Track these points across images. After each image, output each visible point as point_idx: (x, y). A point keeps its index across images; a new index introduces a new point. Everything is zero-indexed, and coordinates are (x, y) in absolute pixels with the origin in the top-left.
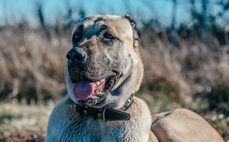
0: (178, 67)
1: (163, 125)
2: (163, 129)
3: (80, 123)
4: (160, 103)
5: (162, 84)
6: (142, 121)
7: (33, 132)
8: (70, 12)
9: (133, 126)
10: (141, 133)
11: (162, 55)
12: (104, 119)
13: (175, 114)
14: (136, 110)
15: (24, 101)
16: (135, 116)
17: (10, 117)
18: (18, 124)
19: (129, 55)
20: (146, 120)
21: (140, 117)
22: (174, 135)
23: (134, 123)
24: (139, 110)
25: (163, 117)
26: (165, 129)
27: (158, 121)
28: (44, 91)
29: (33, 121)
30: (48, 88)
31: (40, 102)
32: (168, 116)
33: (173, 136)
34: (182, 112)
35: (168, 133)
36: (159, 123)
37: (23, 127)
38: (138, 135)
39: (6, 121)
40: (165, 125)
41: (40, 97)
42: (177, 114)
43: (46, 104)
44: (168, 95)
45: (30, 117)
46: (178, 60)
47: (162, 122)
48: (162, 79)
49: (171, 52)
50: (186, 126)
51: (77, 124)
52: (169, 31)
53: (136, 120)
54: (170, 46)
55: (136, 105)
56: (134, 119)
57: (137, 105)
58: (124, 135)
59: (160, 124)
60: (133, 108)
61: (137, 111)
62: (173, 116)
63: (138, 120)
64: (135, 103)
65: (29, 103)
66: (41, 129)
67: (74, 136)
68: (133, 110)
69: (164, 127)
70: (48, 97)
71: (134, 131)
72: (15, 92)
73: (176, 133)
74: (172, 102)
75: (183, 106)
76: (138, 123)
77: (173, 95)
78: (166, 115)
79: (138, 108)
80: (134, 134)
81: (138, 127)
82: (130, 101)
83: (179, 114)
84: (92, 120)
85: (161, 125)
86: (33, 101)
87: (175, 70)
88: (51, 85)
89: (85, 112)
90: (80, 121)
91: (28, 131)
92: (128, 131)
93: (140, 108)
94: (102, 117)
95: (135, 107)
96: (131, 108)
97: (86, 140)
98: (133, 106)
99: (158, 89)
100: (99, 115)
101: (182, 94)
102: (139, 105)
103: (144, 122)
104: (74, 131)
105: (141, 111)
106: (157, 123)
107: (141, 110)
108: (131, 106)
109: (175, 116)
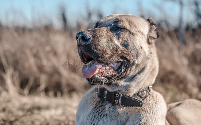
0: (185, 61)
1: (175, 114)
2: (176, 117)
3: (100, 107)
4: (170, 94)
5: (172, 77)
6: (157, 109)
7: (60, 121)
8: (90, 15)
9: (148, 113)
10: (157, 119)
11: (171, 51)
12: (121, 105)
13: (186, 104)
14: (151, 101)
15: (51, 93)
16: (150, 105)
17: (39, 108)
18: (47, 114)
19: (141, 47)
20: (161, 109)
21: (154, 106)
22: (186, 122)
23: (149, 110)
24: (154, 101)
25: (175, 107)
26: (177, 117)
27: (170, 110)
28: (68, 85)
29: (59, 111)
30: (72, 82)
31: (65, 94)
32: (179, 106)
33: (184, 123)
34: (191, 103)
35: (180, 120)
36: (171, 112)
37: (51, 117)
38: (154, 120)
39: (36, 112)
40: (177, 114)
41: (65, 90)
42: (187, 105)
43: (71, 96)
44: (177, 86)
45: (56, 108)
46: (185, 55)
47: (174, 112)
48: (172, 73)
49: (179, 49)
50: (195, 115)
51: (98, 108)
52: (177, 30)
53: (151, 108)
54: (178, 43)
55: (151, 97)
56: (149, 107)
57: (153, 96)
58: (140, 121)
59: (173, 112)
60: (149, 100)
61: (153, 101)
62: (184, 106)
63: (153, 108)
64: (151, 95)
65: (55, 95)
66: (67, 118)
67: (96, 117)
68: (148, 101)
69: (176, 115)
70: (72, 90)
71: (149, 117)
72: (43, 86)
73: (187, 121)
74: (181, 93)
75: (191, 96)
76: (153, 111)
77: (181, 86)
78: (178, 105)
79: (154, 99)
80: (149, 120)
81: (152, 114)
82: (146, 93)
83: (189, 104)
84: (110, 105)
85: (173, 114)
86: (59, 94)
87: (183, 65)
88: (74, 80)
89: (105, 98)
90: (100, 105)
91: (56, 120)
92: (143, 117)
93: (156, 99)
94: (119, 103)
95: (151, 98)
96: (147, 99)
97: (106, 121)
98: (149, 98)
99: (169, 81)
100: (117, 101)
101: (190, 86)
102: (154, 97)
103: (159, 110)
104: (95, 113)
105: (156, 102)
106: (170, 112)
107: (156, 100)
108: (147, 98)
109: (186, 106)
